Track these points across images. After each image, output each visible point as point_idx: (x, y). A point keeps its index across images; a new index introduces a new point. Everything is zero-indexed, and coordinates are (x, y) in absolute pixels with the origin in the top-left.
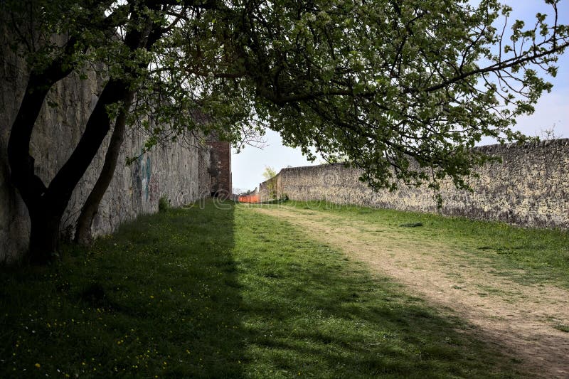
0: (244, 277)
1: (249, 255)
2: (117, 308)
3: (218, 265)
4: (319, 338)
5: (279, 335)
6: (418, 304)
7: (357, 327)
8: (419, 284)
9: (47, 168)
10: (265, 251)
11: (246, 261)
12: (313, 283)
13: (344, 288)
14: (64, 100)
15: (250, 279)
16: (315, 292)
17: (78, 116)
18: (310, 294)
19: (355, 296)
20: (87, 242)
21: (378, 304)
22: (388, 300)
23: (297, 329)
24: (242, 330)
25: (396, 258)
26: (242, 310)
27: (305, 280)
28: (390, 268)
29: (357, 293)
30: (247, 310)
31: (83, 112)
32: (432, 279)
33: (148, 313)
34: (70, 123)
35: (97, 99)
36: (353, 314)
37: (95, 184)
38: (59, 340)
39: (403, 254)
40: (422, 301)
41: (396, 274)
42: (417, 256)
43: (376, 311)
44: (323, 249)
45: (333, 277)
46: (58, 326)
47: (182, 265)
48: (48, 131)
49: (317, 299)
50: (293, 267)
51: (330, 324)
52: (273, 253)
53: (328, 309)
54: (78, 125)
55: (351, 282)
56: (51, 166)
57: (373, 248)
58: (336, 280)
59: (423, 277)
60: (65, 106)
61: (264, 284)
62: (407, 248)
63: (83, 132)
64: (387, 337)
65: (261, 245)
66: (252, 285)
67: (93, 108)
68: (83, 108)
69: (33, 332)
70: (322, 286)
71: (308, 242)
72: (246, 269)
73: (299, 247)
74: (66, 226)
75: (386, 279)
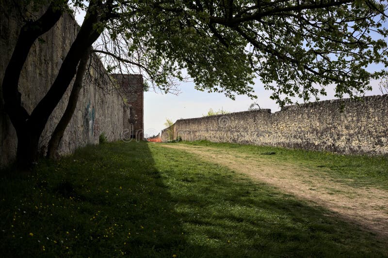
0: (168, 182)
1: (168, 169)
2: (83, 198)
3: (149, 174)
4: (232, 218)
5: (204, 217)
6: (292, 198)
7: (257, 212)
8: (286, 187)
10: (177, 166)
11: (167, 172)
12: (216, 185)
13: (238, 188)
14: (40, 58)
15: (172, 183)
16: (219, 191)
17: (50, 71)
18: (217, 192)
19: (247, 193)
20: (56, 157)
21: (265, 198)
22: (271, 196)
23: (215, 213)
24: (175, 213)
25: (265, 172)
26: (172, 201)
27: (209, 184)
28: (263, 177)
29: (249, 192)
30: (176, 201)
31: (53, 69)
32: (293, 184)
33: (107, 202)
34: (44, 75)
35: (62, 62)
36: (251, 203)
37: (60, 120)
38: (44, 218)
39: (267, 170)
40: (294, 197)
41: (269, 181)
42: (279, 171)
43: (265, 202)
44: (216, 166)
45: (228, 182)
46: (43, 208)
47: (124, 172)
48: (29, 79)
49: (221, 194)
50: (199, 176)
51: (237, 210)
52: (184, 168)
53: (232, 201)
54: (49, 77)
55: (241, 185)
56: (31, 103)
57: (247, 166)
58: (231, 184)
59: (287, 183)
60: (41, 63)
61: (182, 186)
62: (271, 166)
63: (53, 83)
64: (280, 218)
65: (173, 163)
66: (174, 186)
67: (59, 67)
68: (52, 66)
69: (25, 212)
70: (222, 187)
71: (204, 162)
72: (167, 176)
73: (199, 165)
74: (41, 146)
75: (264, 184)
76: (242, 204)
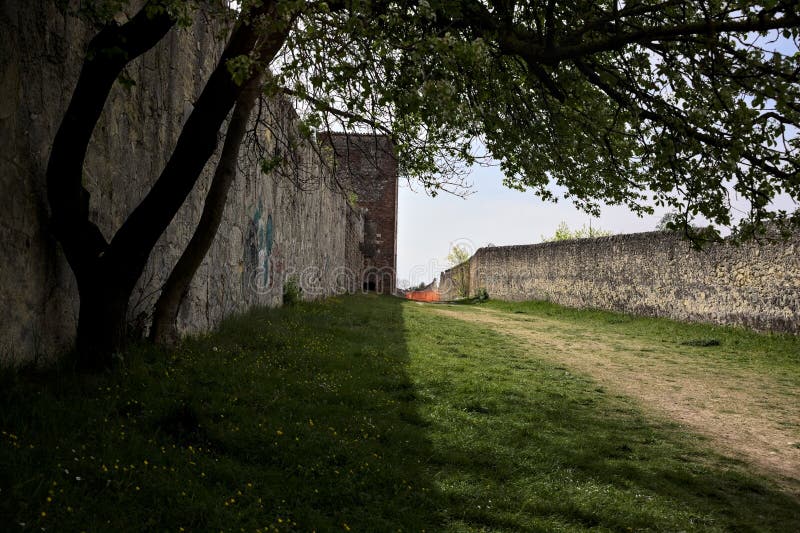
0: (431, 410)
1: (438, 376)
2: (221, 448)
3: (388, 388)
4: (575, 515)
5: (503, 507)
6: (739, 469)
7: (640, 502)
8: (732, 436)
9: (110, 214)
10: (462, 370)
11: (433, 384)
12: (550, 424)
13: (603, 435)
14: (140, 104)
15: (442, 413)
16: (554, 439)
17: (163, 135)
18: (547, 443)
19: (625, 448)
20: (170, 341)
21: (668, 464)
22: (685, 461)
23: (532, 499)
24: (435, 495)
25: (684, 393)
26: (433, 462)
27: (534, 420)
28: (677, 408)
29: (629, 445)
30: (438, 462)
31: (170, 130)
32: (753, 430)
33: (274, 458)
34: (148, 145)
35: (192, 110)
36: (629, 478)
37: (184, 249)
38: (121, 495)
39: (693, 388)
40: (745, 464)
41: (689, 418)
42: (721, 392)
43: (667, 476)
44: (558, 373)
45: (582, 417)
46: (121, 470)
47: (328, 383)
48: (112, 154)
49: (558, 450)
50: (512, 397)
51: (590, 494)
52: (476, 373)
53: (582, 468)
54: (162, 149)
55: (613, 426)
56: (116, 212)
57: (640, 376)
58: (588, 422)
59: (737, 427)
60: (142, 116)
61: (464, 423)
62: (701, 378)
65: (454, 361)
66: (445, 423)
68: (170, 123)
69: (78, 478)
70: (565, 430)
71: (530, 362)
72: (433, 397)
73: (518, 367)
74: (136, 314)
75: (673, 426)
76: (604, 477)
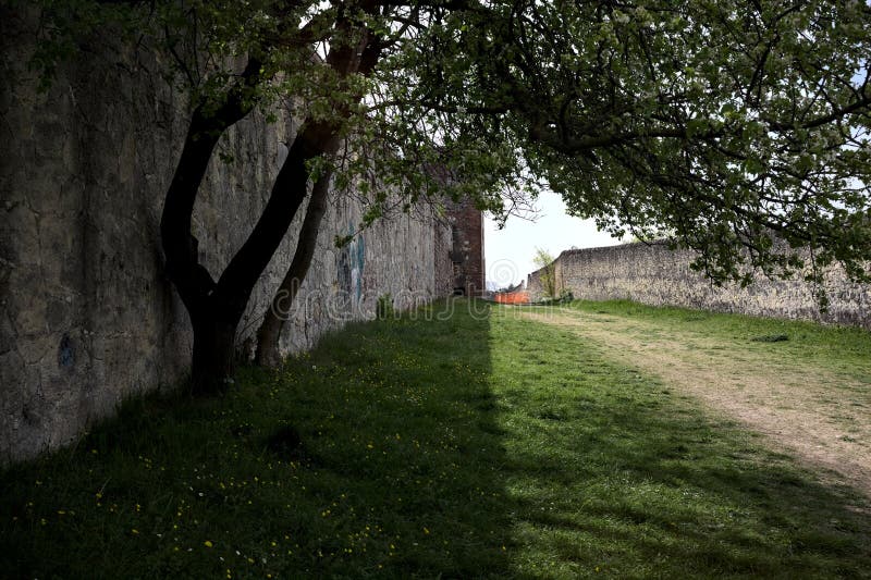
0: (508, 419)
1: (516, 385)
2: (320, 462)
3: (468, 399)
4: (627, 514)
5: (565, 508)
6: (785, 464)
7: (687, 499)
8: (784, 432)
9: (216, 258)
10: (540, 378)
11: (511, 393)
12: (615, 429)
13: (664, 436)
14: (238, 152)
15: (517, 421)
16: (618, 443)
17: (259, 176)
18: (612, 446)
19: (681, 449)
20: (273, 362)
21: (719, 463)
22: (735, 458)
23: (591, 500)
24: (506, 499)
25: (747, 391)
26: (506, 468)
27: (601, 424)
28: (738, 406)
29: (685, 445)
30: (513, 469)
31: (266, 171)
32: (806, 425)
33: (366, 470)
34: (247, 187)
35: (286, 150)
36: (680, 477)
37: (284, 277)
38: (237, 508)
39: (756, 385)
40: (791, 459)
41: (748, 415)
42: (781, 388)
43: (716, 474)
44: (629, 376)
45: (648, 420)
46: (235, 487)
48: (216, 200)
49: (622, 454)
50: (583, 403)
51: (643, 493)
52: (551, 382)
53: (637, 469)
54: (259, 189)
55: (674, 427)
57: (708, 375)
58: (651, 424)
59: (791, 423)
60: (240, 162)
61: (537, 430)
62: (765, 374)
63: (267, 200)
64: (735, 515)
65: (533, 368)
66: (520, 430)
67: (281, 164)
68: (265, 164)
69: (201, 494)
70: (630, 434)
71: (605, 365)
72: (510, 406)
73: (592, 372)
74: (243, 339)
75: (731, 425)
76: (659, 476)
